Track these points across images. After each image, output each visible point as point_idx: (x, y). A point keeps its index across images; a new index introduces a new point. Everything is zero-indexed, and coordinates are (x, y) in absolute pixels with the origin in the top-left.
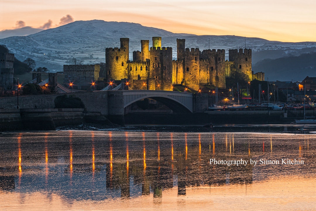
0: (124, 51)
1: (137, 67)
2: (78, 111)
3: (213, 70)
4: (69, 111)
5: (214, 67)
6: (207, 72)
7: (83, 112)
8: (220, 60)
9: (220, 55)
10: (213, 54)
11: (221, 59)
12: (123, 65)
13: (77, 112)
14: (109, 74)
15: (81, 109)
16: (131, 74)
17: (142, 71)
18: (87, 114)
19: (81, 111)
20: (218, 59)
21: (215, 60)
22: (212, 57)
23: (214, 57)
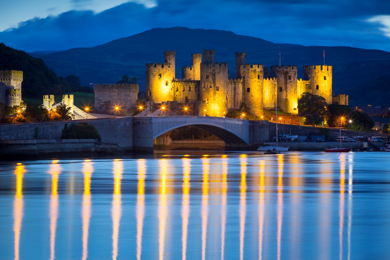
0: (169, 67)
1: (184, 88)
2: (88, 143)
3: (281, 91)
4: (73, 143)
5: (283, 88)
6: (274, 93)
7: (95, 143)
8: (290, 79)
9: (291, 72)
10: (282, 72)
11: (291, 77)
12: (167, 85)
13: (86, 144)
14: (150, 96)
15: (92, 140)
16: (177, 96)
17: (190, 92)
18: (100, 146)
19: (92, 143)
20: (288, 77)
21: (285, 79)
22: (281, 75)
23: (283, 75)
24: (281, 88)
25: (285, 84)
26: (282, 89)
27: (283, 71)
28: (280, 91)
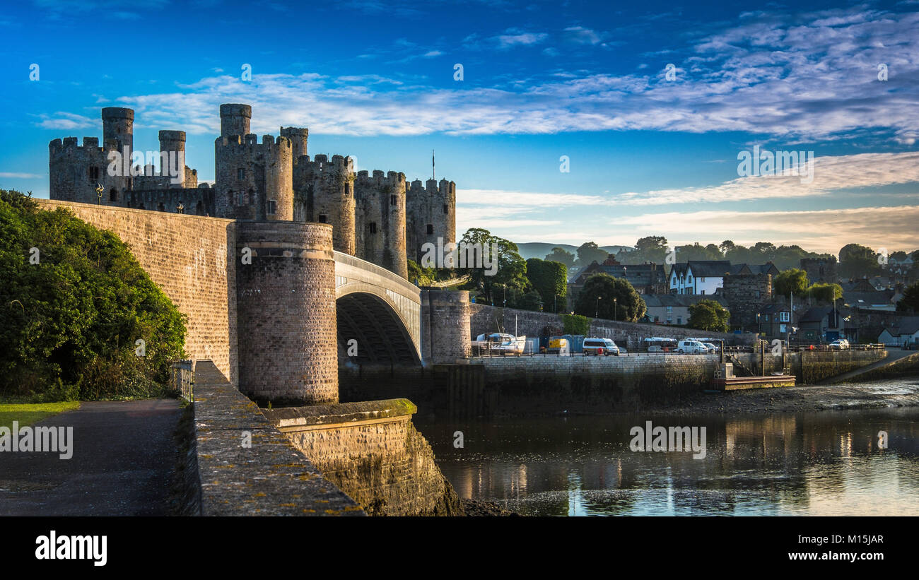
0: (119, 150)
3: (375, 232)
5: (379, 225)
8: (395, 205)
9: (396, 188)
10: (376, 187)
11: (397, 199)
12: (113, 199)
20: (390, 200)
21: (382, 203)
22: (374, 195)
23: (378, 195)
24: (375, 224)
25: (383, 216)
26: (377, 227)
27: (379, 184)
28: (371, 232)
